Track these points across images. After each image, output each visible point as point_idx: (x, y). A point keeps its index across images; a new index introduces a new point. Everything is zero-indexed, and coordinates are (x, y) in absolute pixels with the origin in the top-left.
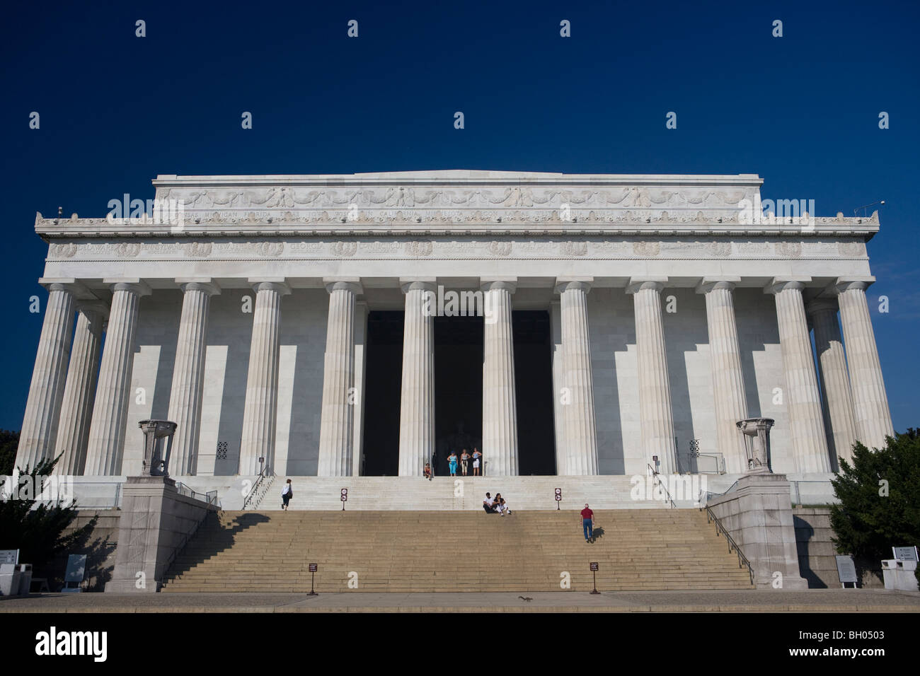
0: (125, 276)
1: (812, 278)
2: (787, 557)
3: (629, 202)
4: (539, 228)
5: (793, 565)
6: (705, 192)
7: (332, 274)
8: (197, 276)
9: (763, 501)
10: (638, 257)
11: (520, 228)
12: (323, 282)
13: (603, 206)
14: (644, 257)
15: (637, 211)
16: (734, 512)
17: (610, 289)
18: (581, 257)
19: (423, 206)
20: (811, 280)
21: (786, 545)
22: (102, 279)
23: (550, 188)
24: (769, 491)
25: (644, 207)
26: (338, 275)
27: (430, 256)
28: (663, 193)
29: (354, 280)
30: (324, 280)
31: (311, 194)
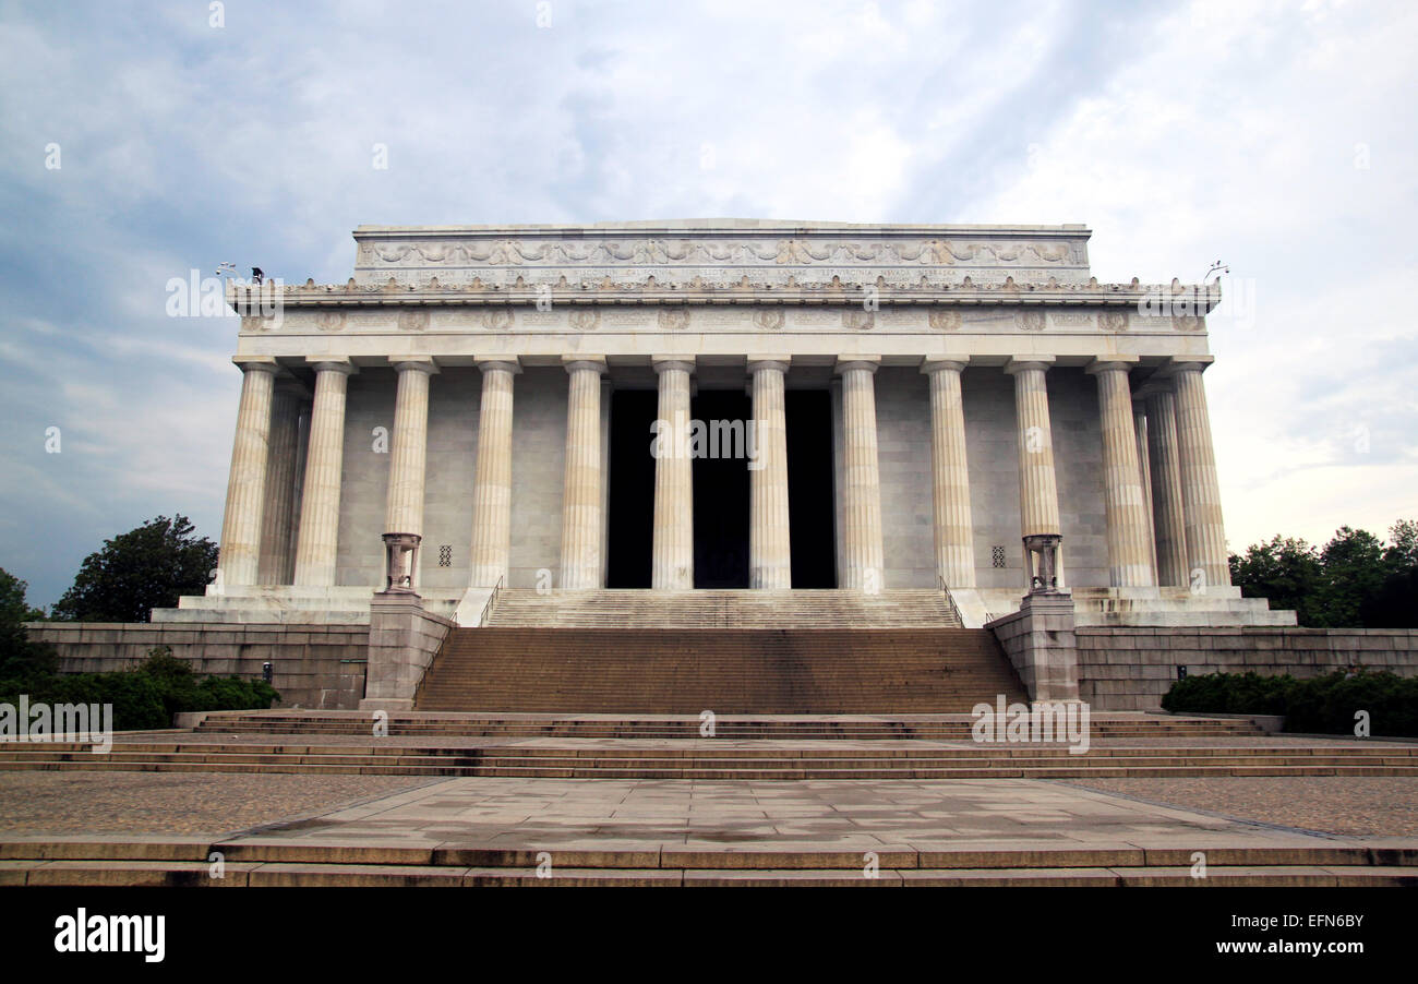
0: (331, 353)
1: (1140, 357)
2: (1068, 679)
3: (926, 258)
4: (817, 296)
5: (1073, 688)
6: (1020, 246)
7: (569, 351)
8: (413, 353)
9: (1046, 623)
10: (935, 331)
11: (794, 295)
12: (561, 361)
13: (896, 264)
14: (943, 331)
15: (938, 270)
16: (1018, 634)
17: (902, 368)
18: (867, 331)
19: (677, 263)
20: (1138, 360)
21: (1068, 667)
22: (304, 357)
23: (833, 242)
24: (1051, 611)
25: (945, 264)
26: (579, 352)
27: (688, 330)
28: (970, 247)
29: (597, 358)
30: (563, 358)
31: (543, 248)
